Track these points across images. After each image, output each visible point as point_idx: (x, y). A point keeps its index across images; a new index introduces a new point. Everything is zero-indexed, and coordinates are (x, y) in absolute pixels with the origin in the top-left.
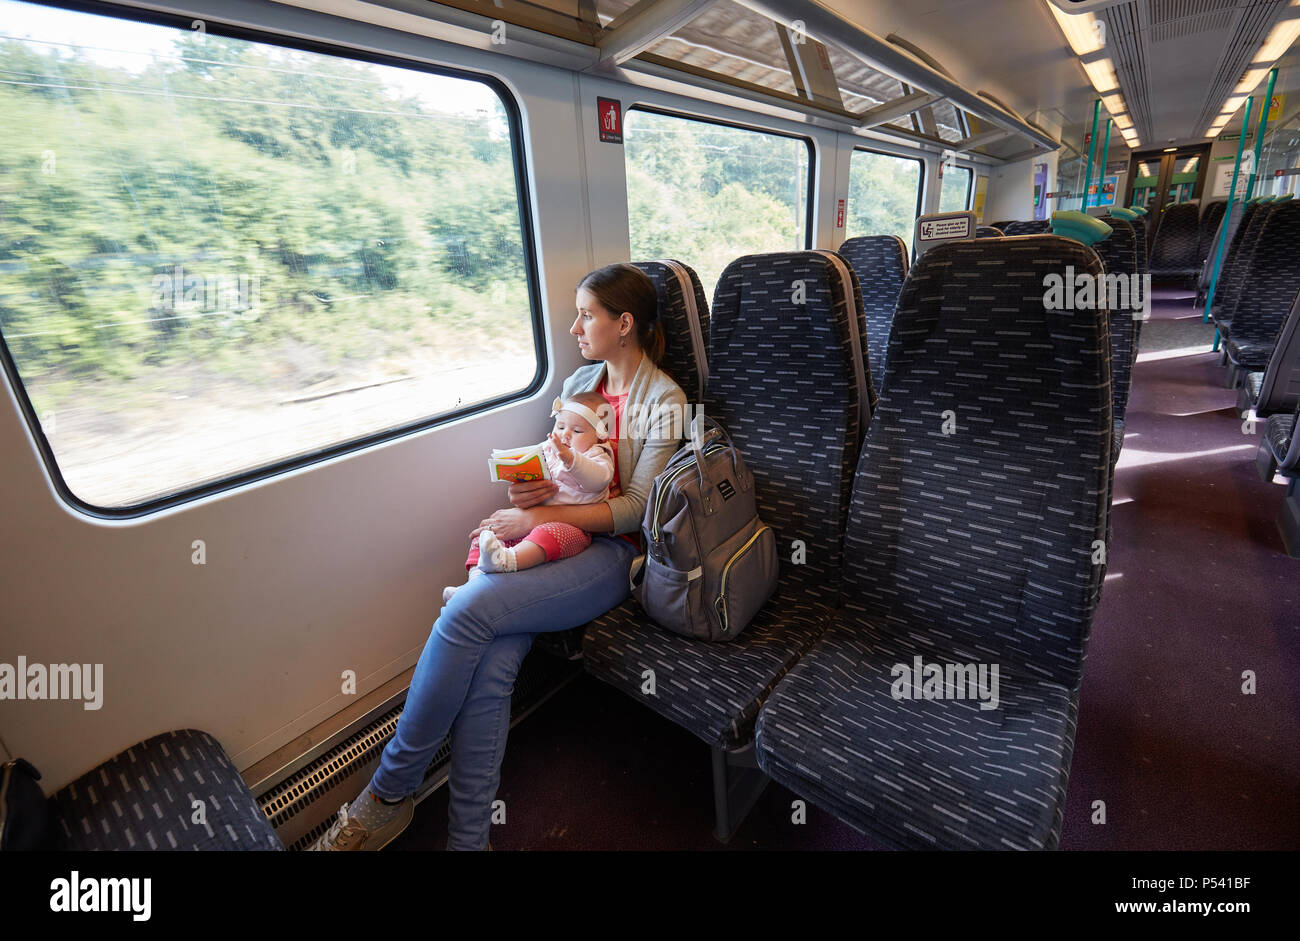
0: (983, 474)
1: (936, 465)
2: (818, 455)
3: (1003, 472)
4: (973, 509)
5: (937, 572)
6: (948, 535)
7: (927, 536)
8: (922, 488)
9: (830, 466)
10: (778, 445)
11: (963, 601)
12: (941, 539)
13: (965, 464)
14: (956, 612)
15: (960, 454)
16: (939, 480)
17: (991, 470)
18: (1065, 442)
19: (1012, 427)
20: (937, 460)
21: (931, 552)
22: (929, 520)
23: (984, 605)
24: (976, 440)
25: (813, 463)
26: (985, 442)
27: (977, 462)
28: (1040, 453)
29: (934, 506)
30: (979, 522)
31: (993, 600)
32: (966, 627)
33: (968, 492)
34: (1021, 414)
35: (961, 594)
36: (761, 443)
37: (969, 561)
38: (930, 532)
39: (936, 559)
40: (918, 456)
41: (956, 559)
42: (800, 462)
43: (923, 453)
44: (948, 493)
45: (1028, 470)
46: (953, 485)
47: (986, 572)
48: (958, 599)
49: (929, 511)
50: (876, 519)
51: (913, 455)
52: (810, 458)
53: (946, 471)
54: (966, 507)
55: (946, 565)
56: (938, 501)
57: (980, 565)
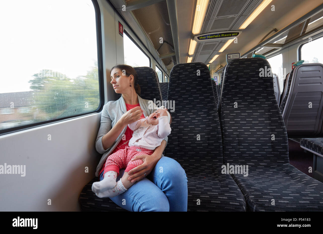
0: (254, 114)
1: (242, 114)
2: (210, 117)
3: (258, 112)
4: (254, 123)
5: (251, 143)
6: (250, 132)
7: (245, 133)
8: (240, 121)
9: (215, 119)
10: (196, 117)
11: (258, 149)
12: (249, 133)
13: (249, 112)
14: (257, 153)
15: (247, 110)
16: (244, 118)
17: (255, 113)
18: (270, 103)
19: (258, 101)
20: (242, 113)
21: (248, 137)
22: (244, 129)
23: (263, 148)
24: (250, 106)
25: (208, 120)
26: (252, 106)
27: (252, 111)
28: (265, 106)
29: (244, 125)
30: (257, 126)
31: (266, 146)
32: (260, 156)
33: (252, 119)
34: (260, 97)
35: (258, 147)
36: (190, 118)
37: (258, 137)
38: (246, 132)
39: (250, 139)
40: (237, 112)
41: (254, 137)
42: (204, 121)
43: (238, 112)
44: (247, 120)
45: (264, 111)
46: (248, 118)
47: (262, 139)
48: (257, 149)
49: (243, 126)
50: (232, 131)
51: (236, 113)
52: (207, 119)
53: (245, 115)
54: (253, 123)
55: (252, 140)
56: (245, 123)
57: (261, 137)
